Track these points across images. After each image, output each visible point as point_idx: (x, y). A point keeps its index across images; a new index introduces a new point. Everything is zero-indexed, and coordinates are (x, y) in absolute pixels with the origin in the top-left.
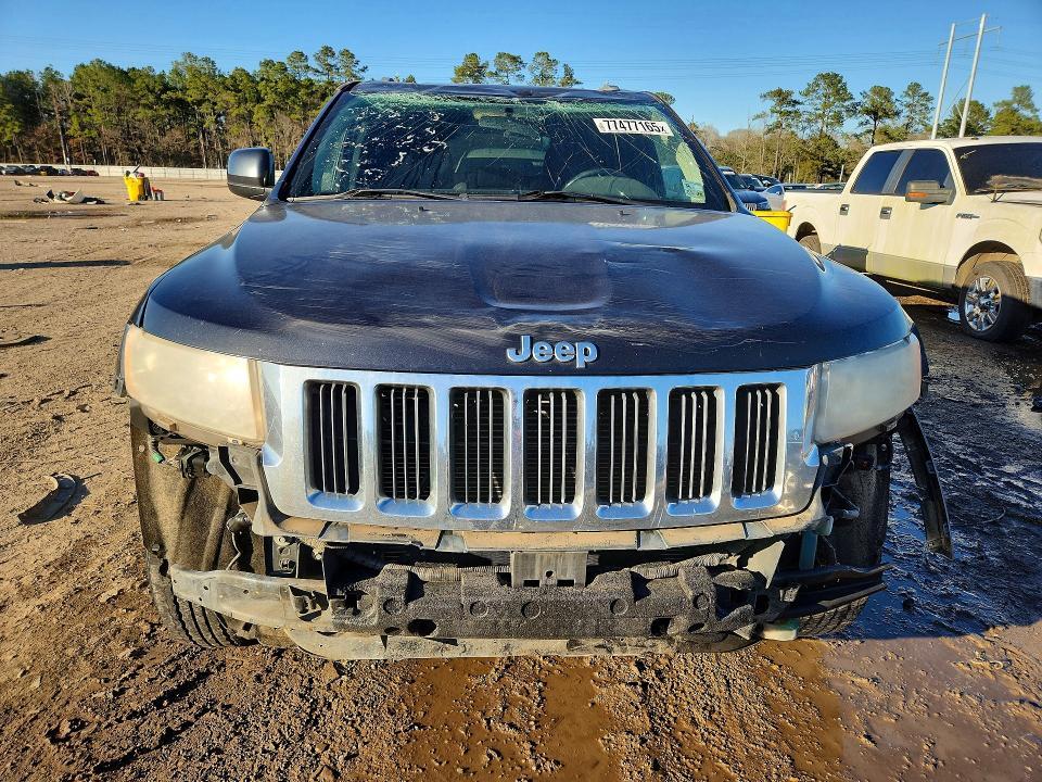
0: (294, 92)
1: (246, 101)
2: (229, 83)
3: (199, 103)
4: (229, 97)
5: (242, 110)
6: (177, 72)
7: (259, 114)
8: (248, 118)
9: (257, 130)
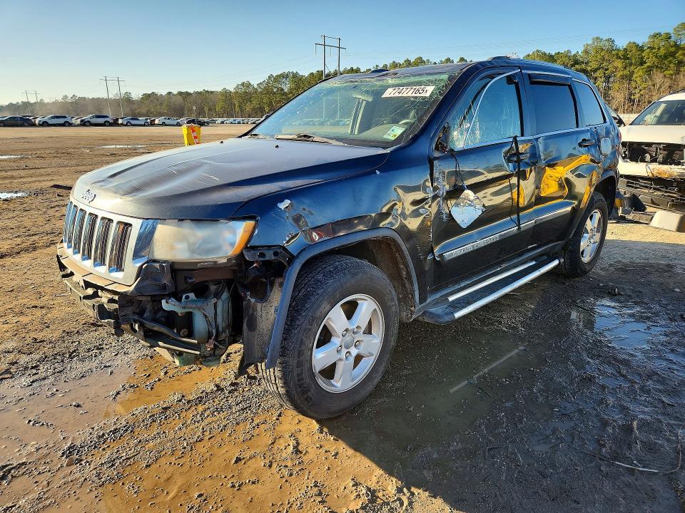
0: (673, 54)
1: (631, 64)
2: (620, 54)
3: (595, 70)
4: (619, 64)
5: (626, 72)
6: (586, 52)
7: (639, 73)
8: (629, 78)
9: (633, 84)
